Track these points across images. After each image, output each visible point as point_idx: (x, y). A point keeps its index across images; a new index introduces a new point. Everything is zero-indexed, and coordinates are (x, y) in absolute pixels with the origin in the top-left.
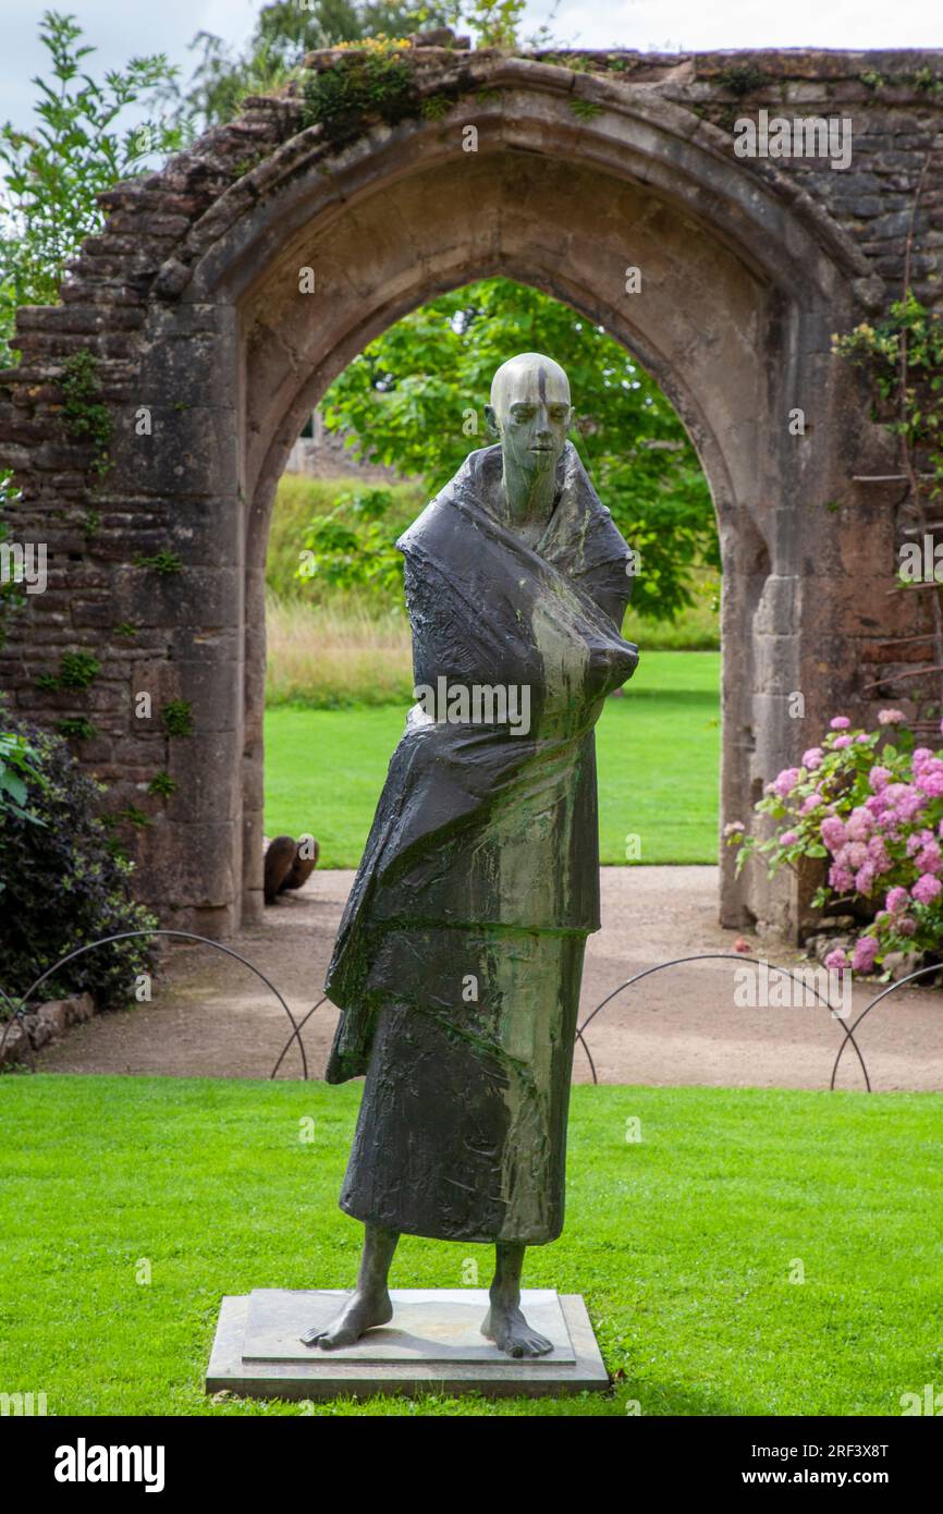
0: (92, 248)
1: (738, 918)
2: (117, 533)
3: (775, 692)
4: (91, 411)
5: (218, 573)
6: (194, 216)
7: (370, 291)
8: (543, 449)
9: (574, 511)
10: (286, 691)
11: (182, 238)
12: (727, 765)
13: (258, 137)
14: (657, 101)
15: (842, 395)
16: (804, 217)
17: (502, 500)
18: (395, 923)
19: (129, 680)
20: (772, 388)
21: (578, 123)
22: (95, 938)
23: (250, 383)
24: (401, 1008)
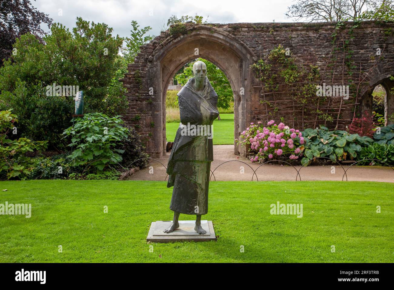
0: (139, 55)
1: (237, 153)
2: (143, 97)
3: (242, 119)
4: (139, 79)
5: (158, 103)
6: (154, 49)
7: (180, 60)
8: (202, 77)
9: (207, 88)
10: (173, 120)
11: (152, 53)
12: (235, 130)
13: (163, 37)
14: (223, 31)
15: (251, 74)
16: (245, 48)
17: (195, 87)
18: (177, 160)
19: (145, 119)
20: (241, 73)
21: (211, 34)
22: (139, 158)
23: (163, 74)
24: (179, 175)
